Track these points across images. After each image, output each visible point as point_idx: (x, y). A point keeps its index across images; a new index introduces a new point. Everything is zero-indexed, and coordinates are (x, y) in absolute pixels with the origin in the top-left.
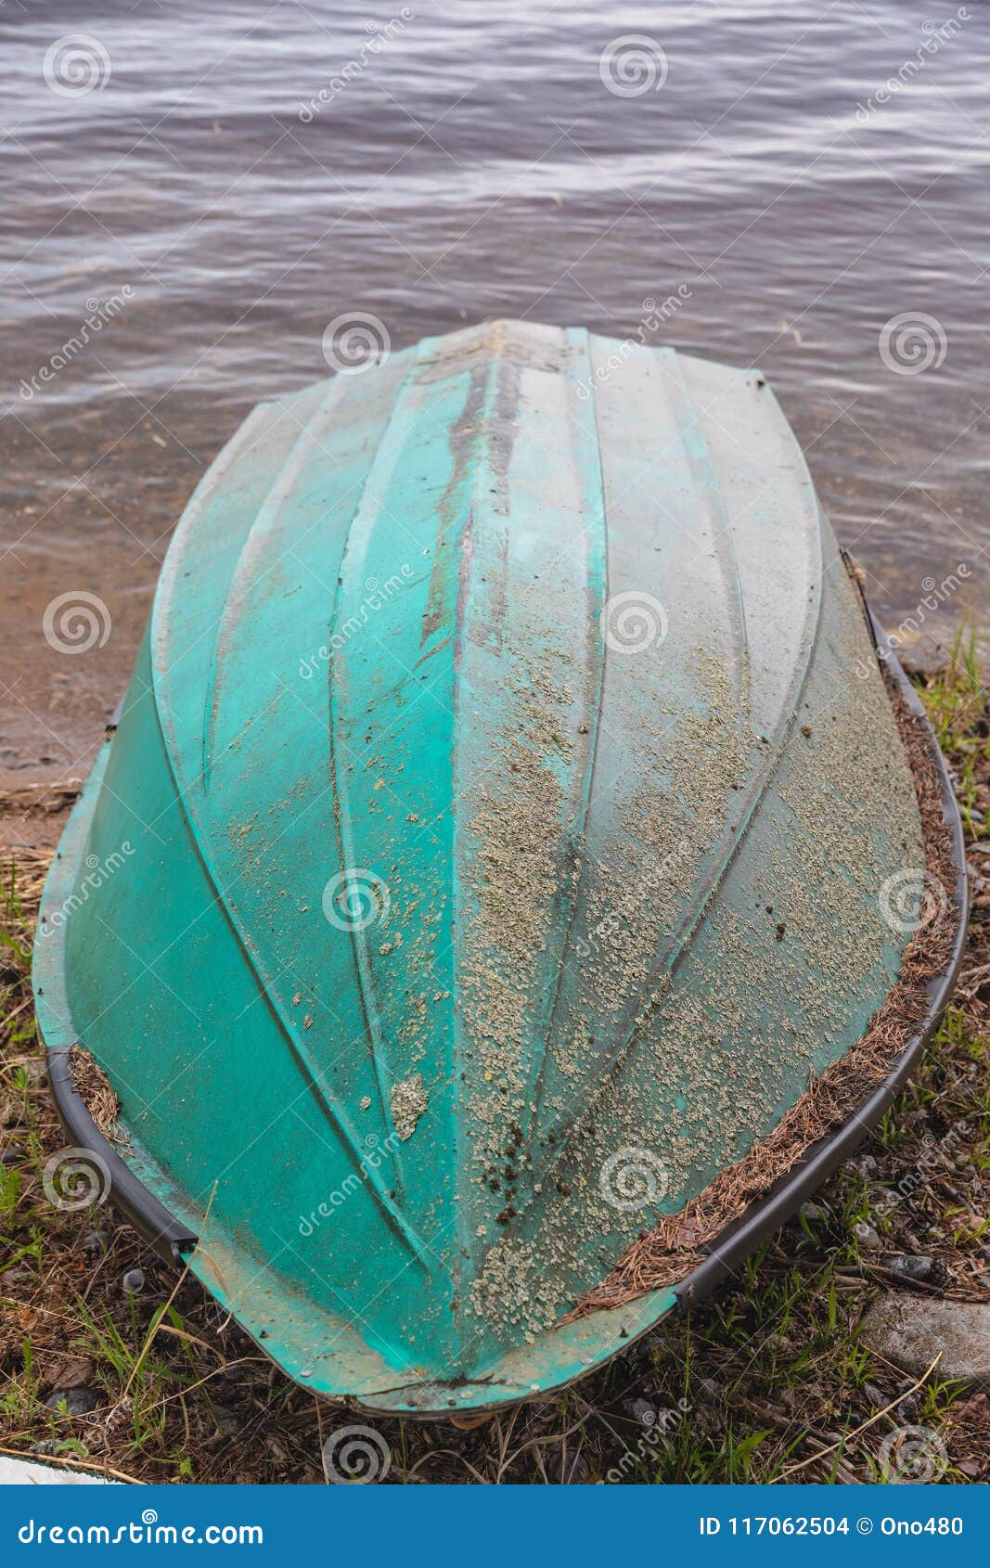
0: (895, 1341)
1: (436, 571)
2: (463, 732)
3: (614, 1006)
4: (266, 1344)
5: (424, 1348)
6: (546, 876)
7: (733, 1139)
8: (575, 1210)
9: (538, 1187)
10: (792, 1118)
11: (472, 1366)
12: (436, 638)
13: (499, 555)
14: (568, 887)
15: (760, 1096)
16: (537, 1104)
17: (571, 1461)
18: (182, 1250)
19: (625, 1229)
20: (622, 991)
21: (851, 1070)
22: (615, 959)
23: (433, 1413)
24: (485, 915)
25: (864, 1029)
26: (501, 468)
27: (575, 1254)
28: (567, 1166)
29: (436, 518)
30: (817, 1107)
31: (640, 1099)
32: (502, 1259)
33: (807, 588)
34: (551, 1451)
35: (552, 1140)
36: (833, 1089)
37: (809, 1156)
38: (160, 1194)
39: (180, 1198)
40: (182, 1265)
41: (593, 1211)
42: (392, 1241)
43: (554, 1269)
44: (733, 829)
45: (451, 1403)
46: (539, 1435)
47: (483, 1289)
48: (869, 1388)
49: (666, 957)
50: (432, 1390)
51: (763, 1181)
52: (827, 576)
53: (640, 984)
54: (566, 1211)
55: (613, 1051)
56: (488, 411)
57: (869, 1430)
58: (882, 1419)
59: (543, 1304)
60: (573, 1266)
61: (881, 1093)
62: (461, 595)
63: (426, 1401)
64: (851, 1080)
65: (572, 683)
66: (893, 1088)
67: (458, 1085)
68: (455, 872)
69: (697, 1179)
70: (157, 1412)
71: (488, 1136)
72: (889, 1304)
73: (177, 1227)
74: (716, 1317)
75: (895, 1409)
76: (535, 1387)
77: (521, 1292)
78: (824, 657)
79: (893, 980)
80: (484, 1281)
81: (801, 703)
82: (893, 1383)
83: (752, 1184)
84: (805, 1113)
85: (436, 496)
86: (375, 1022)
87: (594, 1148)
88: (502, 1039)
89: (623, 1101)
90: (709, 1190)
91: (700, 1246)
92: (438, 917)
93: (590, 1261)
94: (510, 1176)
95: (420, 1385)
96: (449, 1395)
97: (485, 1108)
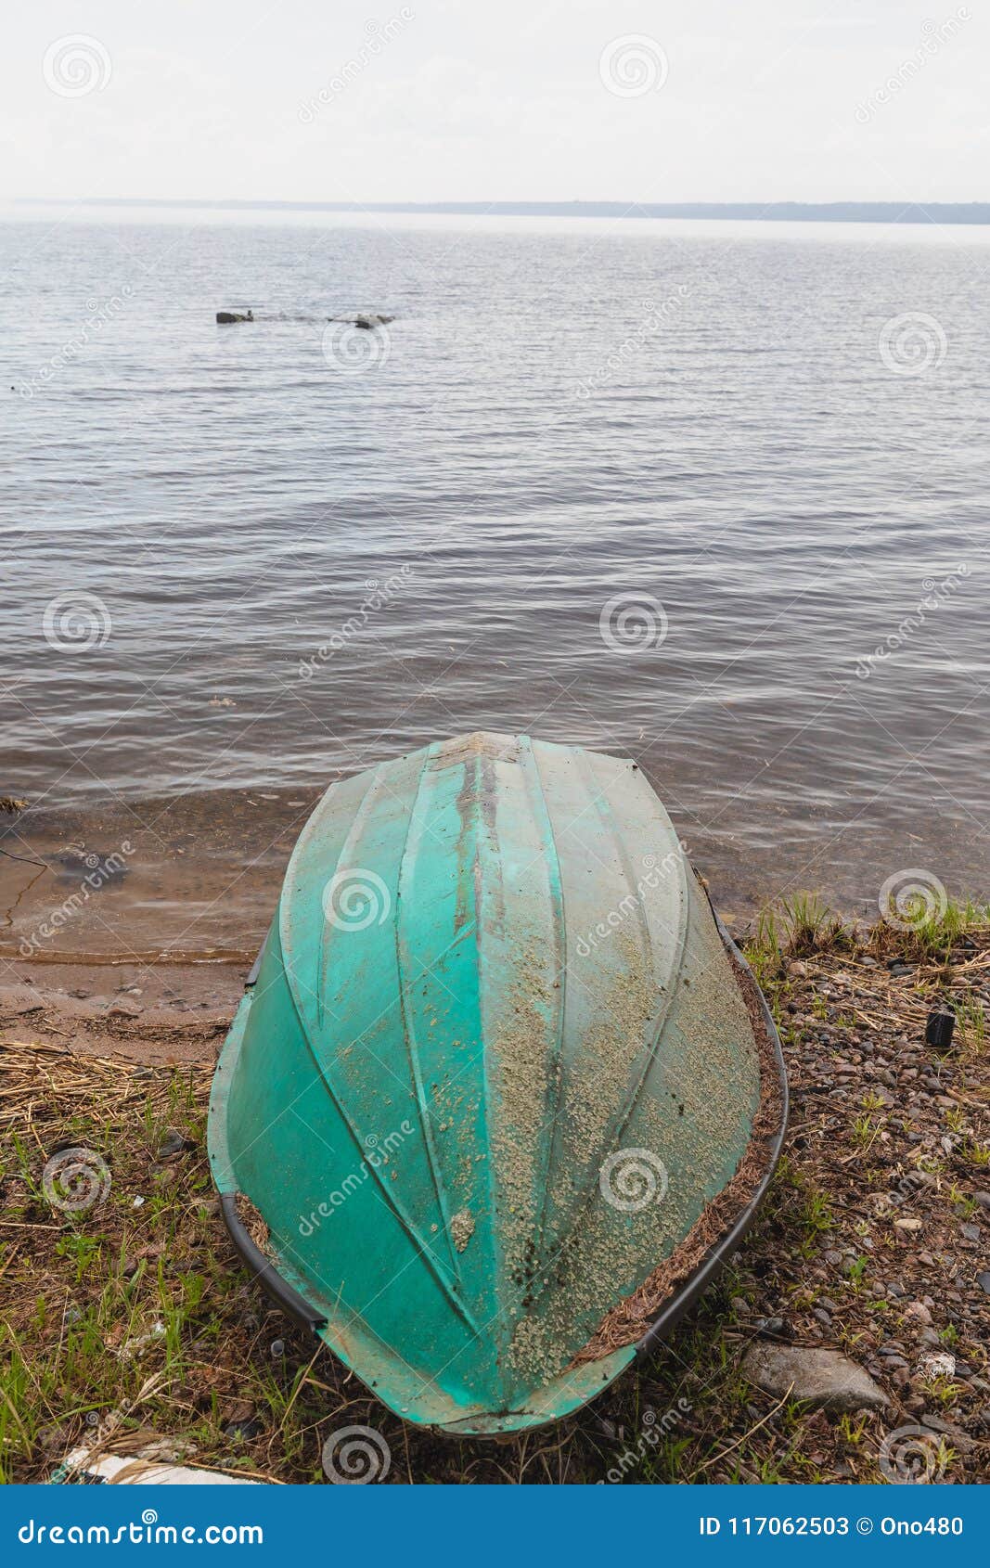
0: (764, 1376)
1: (460, 888)
2: (485, 989)
3: (586, 1161)
4: (376, 1390)
5: (480, 1391)
6: (540, 1078)
7: (661, 1245)
8: (569, 1295)
9: (546, 1281)
10: (696, 1231)
11: (511, 1402)
12: (464, 931)
13: (497, 877)
14: (554, 1085)
15: (676, 1217)
16: (542, 1226)
17: (565, 1463)
18: (317, 1328)
19: (600, 1307)
20: (590, 1151)
21: (729, 1198)
22: (584, 1130)
23: (489, 1435)
24: (505, 1105)
25: (734, 1170)
26: (492, 823)
27: (570, 1325)
28: (563, 1267)
29: (456, 855)
30: (711, 1223)
31: (605, 1221)
32: (526, 1330)
33: (678, 894)
34: (553, 1458)
35: (553, 1250)
36: (720, 1210)
37: (709, 1255)
38: (299, 1290)
39: (312, 1291)
40: (319, 1339)
41: (580, 1296)
42: (454, 1319)
43: (558, 1335)
44: (649, 1045)
45: (500, 1428)
46: (542, 1447)
47: (516, 1350)
48: (750, 1407)
49: (615, 1127)
50: (486, 1420)
51: (682, 1272)
52: (689, 885)
53: (600, 1146)
54: (563, 1296)
55: (586, 1190)
56: (479, 788)
57: (752, 1436)
58: (759, 1428)
59: (553, 1359)
60: (570, 1332)
61: (749, 1211)
62: (477, 903)
63: (484, 1427)
64: (730, 1204)
65: (549, 955)
66: (756, 1209)
67: (493, 1215)
68: (485, 1077)
69: (642, 1273)
70: (298, 1438)
71: (514, 1248)
72: (758, 1350)
73: (313, 1312)
74: (651, 1363)
75: (768, 1421)
76: (553, 1416)
77: (539, 1351)
78: (693, 935)
79: (748, 1138)
80: (516, 1345)
81: (683, 965)
82: (765, 1404)
83: (676, 1275)
84: (704, 1227)
85: (454, 840)
86: (438, 1175)
87: (577, 1255)
88: (520, 1185)
89: (594, 1223)
90: (649, 1279)
91: (648, 1317)
92: (477, 1106)
93: (580, 1329)
94: (529, 1275)
95: (478, 1416)
96: (498, 1423)
97: (511, 1230)
